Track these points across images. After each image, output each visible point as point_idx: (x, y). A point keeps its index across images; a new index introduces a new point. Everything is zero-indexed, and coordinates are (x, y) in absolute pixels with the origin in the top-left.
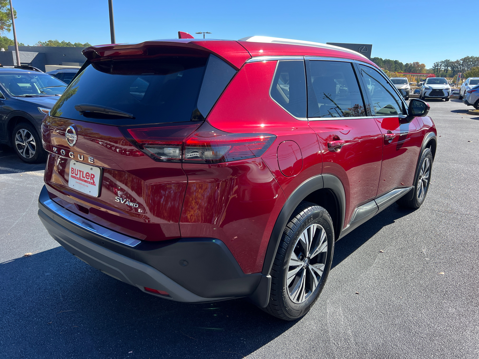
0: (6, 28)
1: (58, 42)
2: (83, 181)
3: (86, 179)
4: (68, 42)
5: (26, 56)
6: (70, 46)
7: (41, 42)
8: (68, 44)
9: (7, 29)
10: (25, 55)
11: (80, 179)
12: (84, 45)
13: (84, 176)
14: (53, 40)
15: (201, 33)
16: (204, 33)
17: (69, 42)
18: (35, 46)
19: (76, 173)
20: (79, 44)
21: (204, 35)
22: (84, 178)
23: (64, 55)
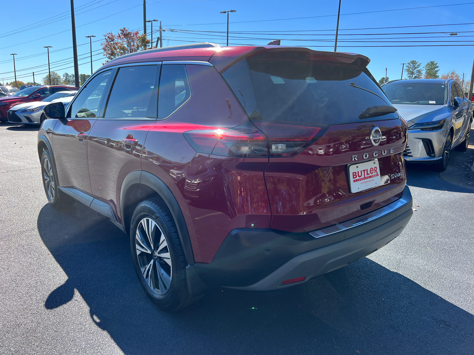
2: (368, 178)
3: (371, 175)
11: (365, 178)
13: (369, 172)
19: (360, 175)
22: (369, 174)
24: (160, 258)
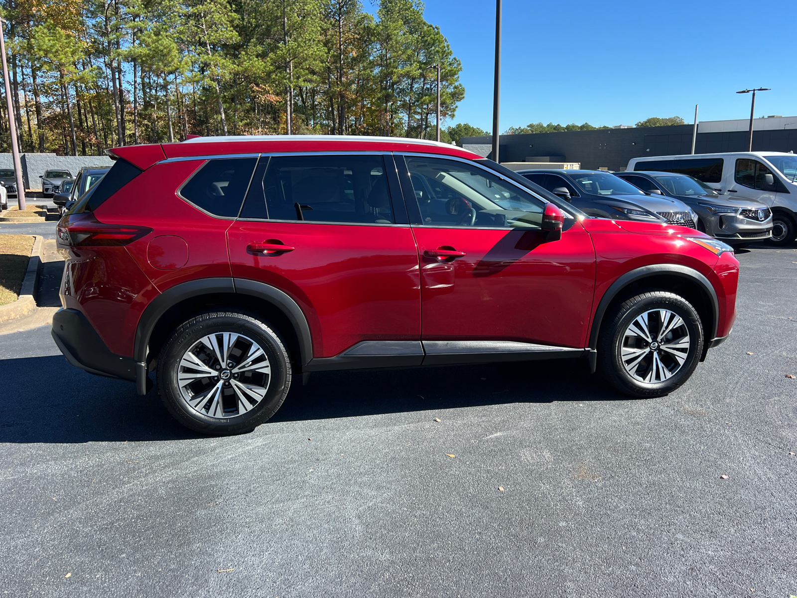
0: (450, 113)
1: (542, 127)
4: (556, 125)
5: (480, 151)
6: (558, 130)
7: (513, 129)
8: (557, 128)
9: (450, 115)
10: (479, 149)
12: (581, 127)
14: (535, 123)
15: (748, 91)
16: (754, 90)
17: (558, 125)
18: (505, 134)
20: (573, 126)
21: (754, 94)
23: (531, 146)
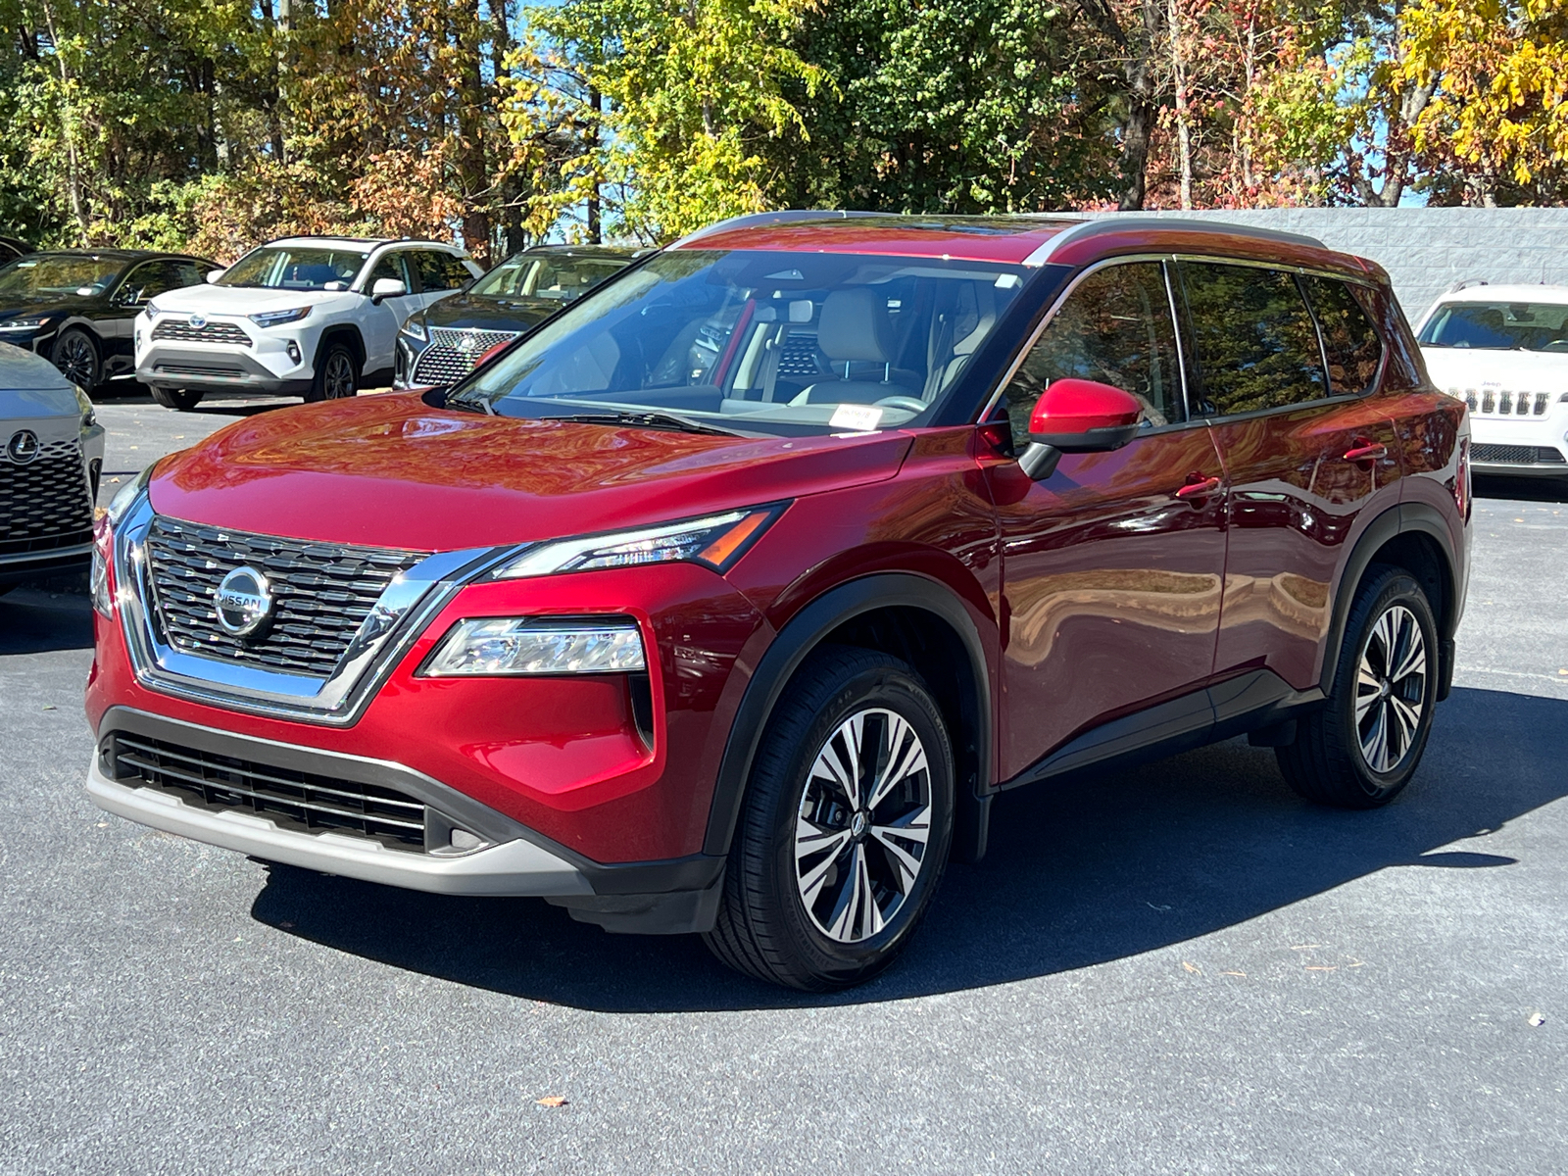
24: (1378, 680)
